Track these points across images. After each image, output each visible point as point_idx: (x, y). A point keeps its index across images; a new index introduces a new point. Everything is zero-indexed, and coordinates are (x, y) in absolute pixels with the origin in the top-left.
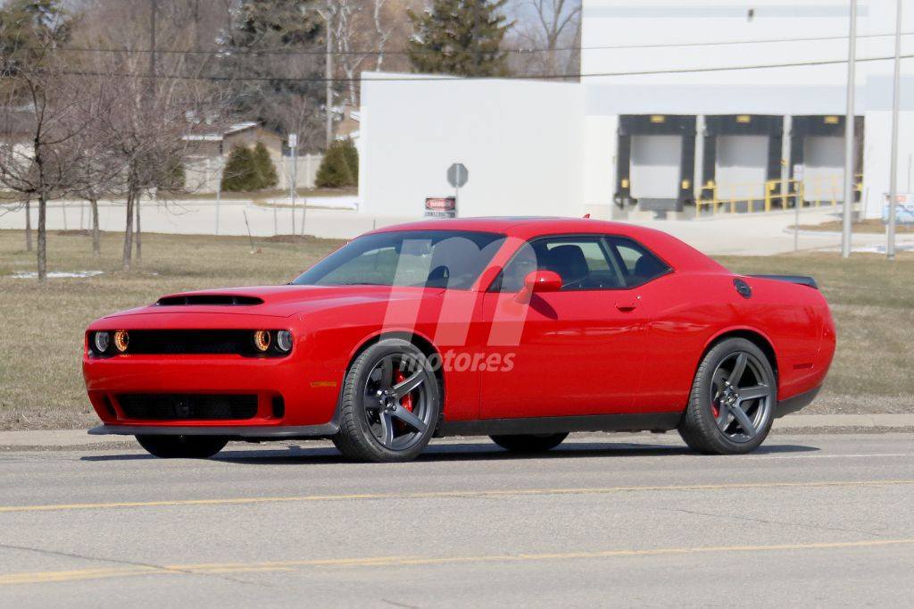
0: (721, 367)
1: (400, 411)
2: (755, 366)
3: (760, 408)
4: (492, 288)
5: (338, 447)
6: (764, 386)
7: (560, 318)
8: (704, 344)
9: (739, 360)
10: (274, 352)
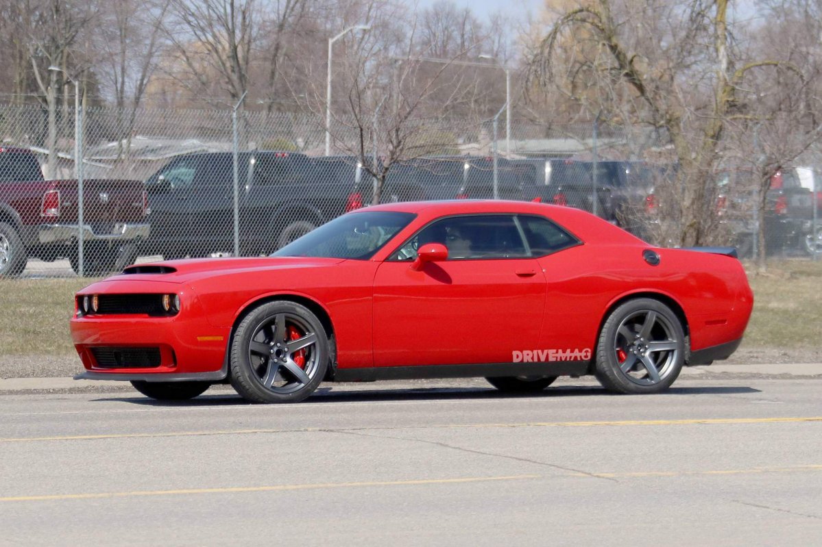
0: (625, 324)
1: (289, 363)
2: (664, 323)
3: (669, 359)
4: (391, 258)
5: (240, 394)
6: (673, 341)
7: (455, 282)
8: (606, 305)
9: (648, 317)
10: (172, 312)
